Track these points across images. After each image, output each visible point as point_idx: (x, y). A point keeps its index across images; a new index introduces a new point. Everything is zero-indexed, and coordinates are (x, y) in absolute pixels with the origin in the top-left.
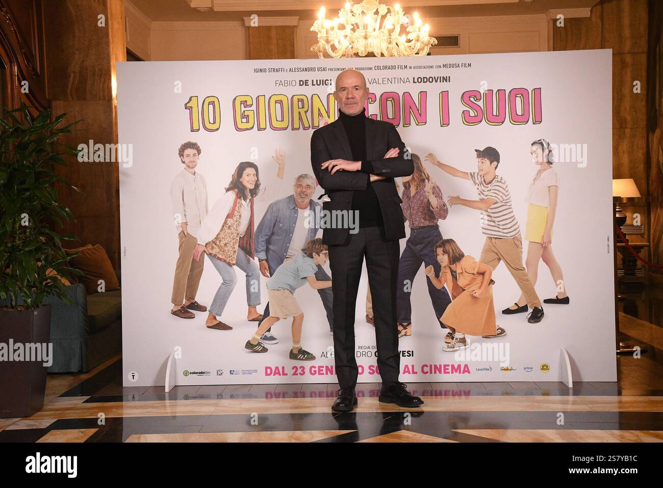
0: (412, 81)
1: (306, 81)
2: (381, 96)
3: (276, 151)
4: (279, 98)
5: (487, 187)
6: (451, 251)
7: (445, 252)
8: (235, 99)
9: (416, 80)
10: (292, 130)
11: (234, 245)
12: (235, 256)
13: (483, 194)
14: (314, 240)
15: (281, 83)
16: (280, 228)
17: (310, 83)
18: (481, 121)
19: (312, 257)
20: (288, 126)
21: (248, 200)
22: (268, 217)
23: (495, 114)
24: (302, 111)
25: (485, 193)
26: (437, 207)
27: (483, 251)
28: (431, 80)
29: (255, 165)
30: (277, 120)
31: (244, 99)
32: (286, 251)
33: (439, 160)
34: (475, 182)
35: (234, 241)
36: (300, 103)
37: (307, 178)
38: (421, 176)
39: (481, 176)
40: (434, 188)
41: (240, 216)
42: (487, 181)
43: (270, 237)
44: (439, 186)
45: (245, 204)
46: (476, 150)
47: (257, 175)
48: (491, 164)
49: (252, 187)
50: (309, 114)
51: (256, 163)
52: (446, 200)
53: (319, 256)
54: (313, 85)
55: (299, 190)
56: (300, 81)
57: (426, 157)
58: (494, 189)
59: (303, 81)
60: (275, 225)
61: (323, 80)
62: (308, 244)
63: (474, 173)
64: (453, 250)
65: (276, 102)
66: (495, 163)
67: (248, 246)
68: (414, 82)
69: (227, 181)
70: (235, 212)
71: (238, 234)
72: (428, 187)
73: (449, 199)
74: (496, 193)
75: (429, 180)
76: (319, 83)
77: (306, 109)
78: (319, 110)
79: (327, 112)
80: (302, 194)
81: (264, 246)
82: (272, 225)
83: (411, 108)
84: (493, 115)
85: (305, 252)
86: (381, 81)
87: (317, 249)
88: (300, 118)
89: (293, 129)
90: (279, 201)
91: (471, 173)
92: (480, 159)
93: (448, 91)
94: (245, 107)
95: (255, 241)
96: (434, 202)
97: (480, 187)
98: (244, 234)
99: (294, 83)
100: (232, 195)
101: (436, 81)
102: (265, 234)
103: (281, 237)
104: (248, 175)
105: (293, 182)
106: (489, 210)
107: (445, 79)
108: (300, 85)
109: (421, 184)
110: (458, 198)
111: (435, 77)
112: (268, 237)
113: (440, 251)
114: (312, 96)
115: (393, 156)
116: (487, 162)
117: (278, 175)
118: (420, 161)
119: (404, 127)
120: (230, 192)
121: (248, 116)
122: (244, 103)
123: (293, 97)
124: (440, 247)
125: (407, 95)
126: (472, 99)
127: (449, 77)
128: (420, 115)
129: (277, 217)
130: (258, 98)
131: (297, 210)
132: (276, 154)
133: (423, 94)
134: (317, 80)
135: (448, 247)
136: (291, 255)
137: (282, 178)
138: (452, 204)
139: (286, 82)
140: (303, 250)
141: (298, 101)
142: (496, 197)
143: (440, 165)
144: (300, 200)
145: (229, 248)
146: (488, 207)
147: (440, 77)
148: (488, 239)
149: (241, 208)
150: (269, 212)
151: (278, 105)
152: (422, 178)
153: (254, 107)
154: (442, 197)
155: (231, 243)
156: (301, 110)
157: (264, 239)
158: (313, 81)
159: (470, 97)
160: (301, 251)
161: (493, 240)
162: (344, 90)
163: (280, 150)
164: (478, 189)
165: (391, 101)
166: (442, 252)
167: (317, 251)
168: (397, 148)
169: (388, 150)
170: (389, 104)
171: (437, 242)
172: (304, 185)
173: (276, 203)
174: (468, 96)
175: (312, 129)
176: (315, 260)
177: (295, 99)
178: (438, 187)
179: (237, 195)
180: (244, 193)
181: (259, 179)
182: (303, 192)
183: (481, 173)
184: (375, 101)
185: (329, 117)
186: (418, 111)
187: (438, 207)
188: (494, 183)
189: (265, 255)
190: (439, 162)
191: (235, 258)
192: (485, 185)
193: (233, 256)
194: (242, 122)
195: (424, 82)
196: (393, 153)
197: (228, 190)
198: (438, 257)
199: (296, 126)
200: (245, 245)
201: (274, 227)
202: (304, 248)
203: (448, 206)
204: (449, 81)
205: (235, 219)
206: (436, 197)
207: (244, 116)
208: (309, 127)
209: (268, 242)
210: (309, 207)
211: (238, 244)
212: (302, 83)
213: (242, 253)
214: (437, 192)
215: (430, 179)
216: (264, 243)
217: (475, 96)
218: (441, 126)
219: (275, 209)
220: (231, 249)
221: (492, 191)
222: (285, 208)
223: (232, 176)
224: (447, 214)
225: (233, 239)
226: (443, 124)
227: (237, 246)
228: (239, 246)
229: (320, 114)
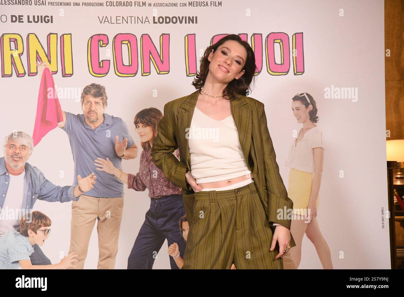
0: (151, 20)
1: (19, 16)
2: (115, 37)
9: (156, 20)
10: (3, 76)
17: (25, 19)
24: (16, 54)
28: (174, 20)
36: (12, 43)
37: (21, 136)
50: (24, 57)
53: (36, 233)
54: (29, 21)
55: (11, 151)
56: (12, 16)
59: (15, 16)
61: (41, 17)
62: (22, 219)
68: (154, 22)
76: (36, 20)
77: (20, 51)
78: (37, 53)
79: (47, 56)
80: (15, 157)
83: (150, 53)
85: (17, 229)
86: (114, 20)
87: (35, 225)
88: (13, 63)
93: (195, 34)
99: (4, 19)
101: (181, 22)
107: (192, 20)
108: (12, 21)
111: (179, 17)
113: (185, 225)
114: (28, 35)
118: (162, 117)
119: (142, 75)
123: (3, 36)
124: (186, 220)
125: (146, 37)
127: (196, 17)
128: (162, 62)
131: (8, 176)
133: (165, 37)
134: (34, 16)
140: (15, 227)
141: (10, 41)
144: (12, 164)
147: (186, 17)
156: (13, 52)
158: (28, 17)
160: (12, 228)
165: (127, 44)
167: (33, 227)
171: (183, 215)
172: (18, 145)
175: (29, 76)
176: (30, 238)
177: (6, 38)
182: (16, 154)
184: (107, 44)
185: (50, 62)
186: (160, 57)
195: (166, 23)
198: (184, 233)
199: (8, 72)
202: (17, 224)
204: (196, 23)
208: (25, 73)
210: (24, 173)
212: (14, 19)
218: (187, 76)
226: (190, 74)
229: (38, 58)
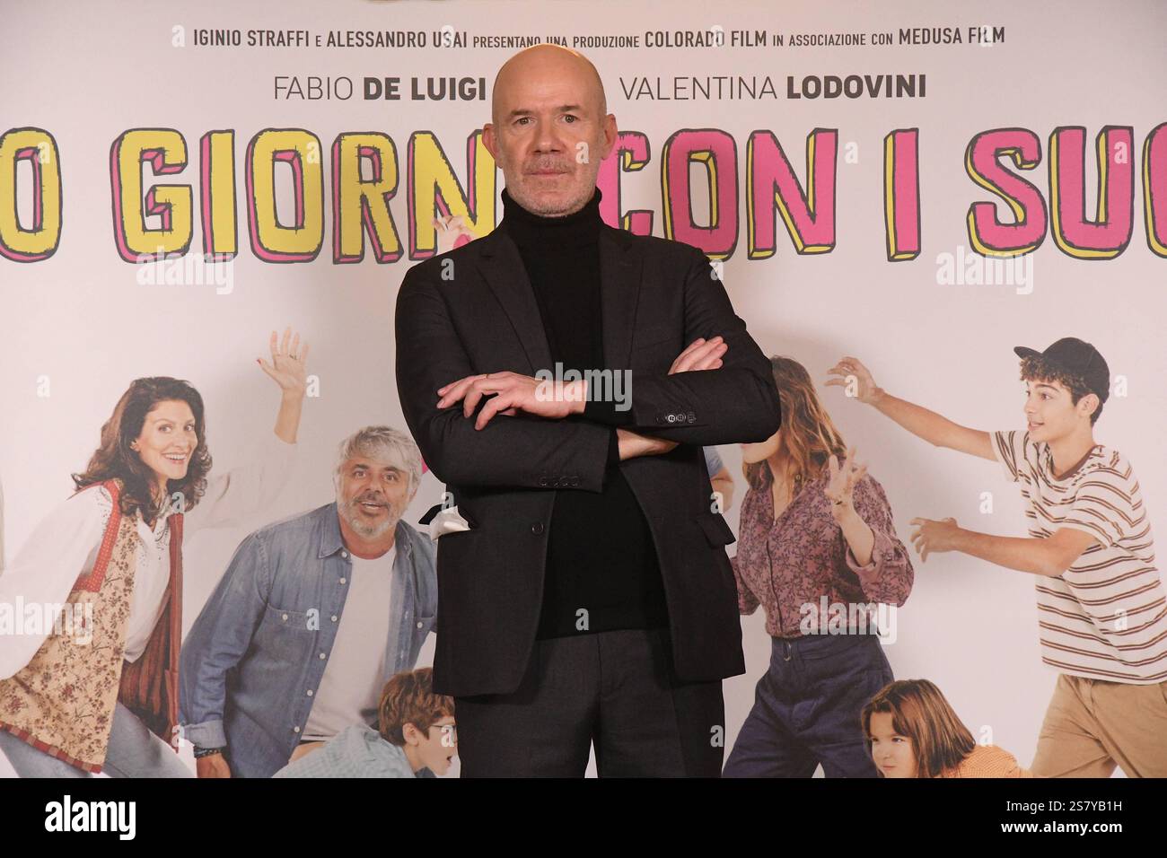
0: (782, 89)
1: (389, 81)
2: (669, 142)
3: (274, 339)
4: (285, 142)
5: (1059, 489)
6: (923, 725)
7: (900, 729)
8: (121, 138)
9: (798, 89)
10: (336, 261)
11: (99, 694)
12: (104, 736)
13: (1045, 514)
14: (410, 676)
15: (294, 89)
16: (281, 630)
17: (404, 89)
18: (1038, 243)
19: (398, 740)
20: (320, 246)
21: (161, 524)
22: (238, 586)
23: (1091, 217)
24: (375, 195)
25: (1054, 511)
26: (872, 560)
27: (1046, 727)
28: (853, 86)
29: (194, 391)
30: (278, 225)
31: (153, 141)
32: (302, 716)
33: (879, 386)
34: (1014, 470)
35: (101, 677)
36: (366, 162)
37: (387, 441)
38: (813, 440)
39: (1037, 446)
40: (860, 486)
41: (129, 582)
42: (1062, 466)
43: (241, 665)
44: (878, 479)
45: (150, 536)
46: (1020, 351)
47: (199, 427)
48: (1075, 401)
49: (178, 472)
50: (399, 203)
51: (195, 383)
52: (904, 531)
53: (427, 735)
54: (416, 96)
55: (356, 486)
56: (368, 81)
57: (833, 371)
58: (1086, 498)
59: (376, 81)
60: (260, 616)
61: (452, 81)
62: (387, 691)
63: (1012, 435)
64: (931, 724)
65: (277, 156)
66: (1093, 399)
67: (156, 698)
68: (791, 95)
69: (84, 447)
70: (111, 565)
71: (117, 651)
72: (839, 483)
73: (917, 527)
74: (1091, 512)
75: (841, 458)
76: (437, 92)
77: (387, 185)
78: (437, 190)
79: (466, 200)
80: (369, 502)
81: (217, 700)
82: (252, 618)
83: (777, 189)
84: (1085, 221)
85: (372, 720)
86: (667, 90)
87: (422, 710)
88: (367, 221)
89: (339, 258)
90: (282, 526)
91: (999, 436)
92: (1032, 384)
93: (916, 130)
94: (157, 173)
95: (181, 680)
96: (861, 538)
97: (1032, 489)
98: (140, 650)
99: (343, 88)
100: (99, 501)
101: (874, 93)
102: (222, 649)
103: (283, 664)
104: (162, 429)
105: (334, 456)
106: (1067, 575)
107: (908, 86)
108: (368, 96)
109: (813, 470)
110: (951, 526)
111: (868, 78)
112: (233, 663)
113: (881, 724)
114: (413, 138)
115: (704, 366)
116: (1062, 394)
117: (279, 430)
118: (810, 386)
119: (750, 257)
120: (94, 491)
121: (168, 206)
122: (155, 158)
123: (339, 140)
124: (883, 708)
125: (763, 140)
126: (1006, 161)
127: (922, 78)
128: (813, 216)
129: (270, 587)
130: (206, 140)
131: (347, 560)
132: (273, 349)
133: (825, 141)
134: (430, 81)
135: (913, 712)
136: (321, 730)
137: (294, 441)
138: (927, 547)
139: (315, 83)
140: (366, 713)
141: (360, 156)
142: (1093, 525)
143: (883, 401)
144: (357, 525)
145: (80, 705)
146: (1065, 565)
147: (889, 78)
148: (1064, 684)
149: (132, 550)
150: (242, 567)
151: (284, 169)
152: (818, 449)
153: (191, 175)
154: (889, 523)
155: (91, 689)
156: (368, 189)
157: (218, 671)
158: (415, 81)
159: (997, 153)
160: (358, 719)
161: (1085, 689)
162: (523, 121)
163: (287, 336)
164: (1026, 494)
165: (706, 162)
166: (891, 731)
167: (417, 716)
168: (719, 339)
169: (684, 347)
170: (698, 173)
171: (871, 690)
172: (376, 467)
173: (266, 535)
174: (993, 152)
175: (411, 258)
176: (410, 750)
177: (349, 146)
178: (875, 484)
179: (118, 503)
180: (148, 497)
181: (209, 441)
182: (371, 496)
183: (1040, 435)
184: (645, 163)
185: (473, 217)
186: (805, 199)
187: (877, 558)
188: (1088, 474)
189: (220, 731)
190: (878, 391)
191: (105, 743)
192: (1053, 482)
193: (95, 737)
194: (145, 229)
195: (828, 95)
196: (703, 356)
197: (83, 483)
198: (875, 748)
199: (350, 247)
200: (143, 694)
201: (257, 624)
202: (371, 706)
203: (915, 558)
204: (922, 94)
205: (107, 592)
206: (867, 521)
207: (152, 205)
208: (400, 252)
209: (234, 681)
210: (392, 553)
211: (116, 690)
212: (373, 88)
213: (131, 725)
214: (872, 501)
215: (847, 453)
216: (217, 684)
217: (1019, 151)
218: (891, 259)
219: (263, 556)
220: (88, 709)
221: (1078, 504)
222: (304, 553)
223: (104, 429)
224: (911, 585)
225: (98, 672)
226: (897, 252)
227: (110, 698)
228: (121, 698)
229: (441, 206)
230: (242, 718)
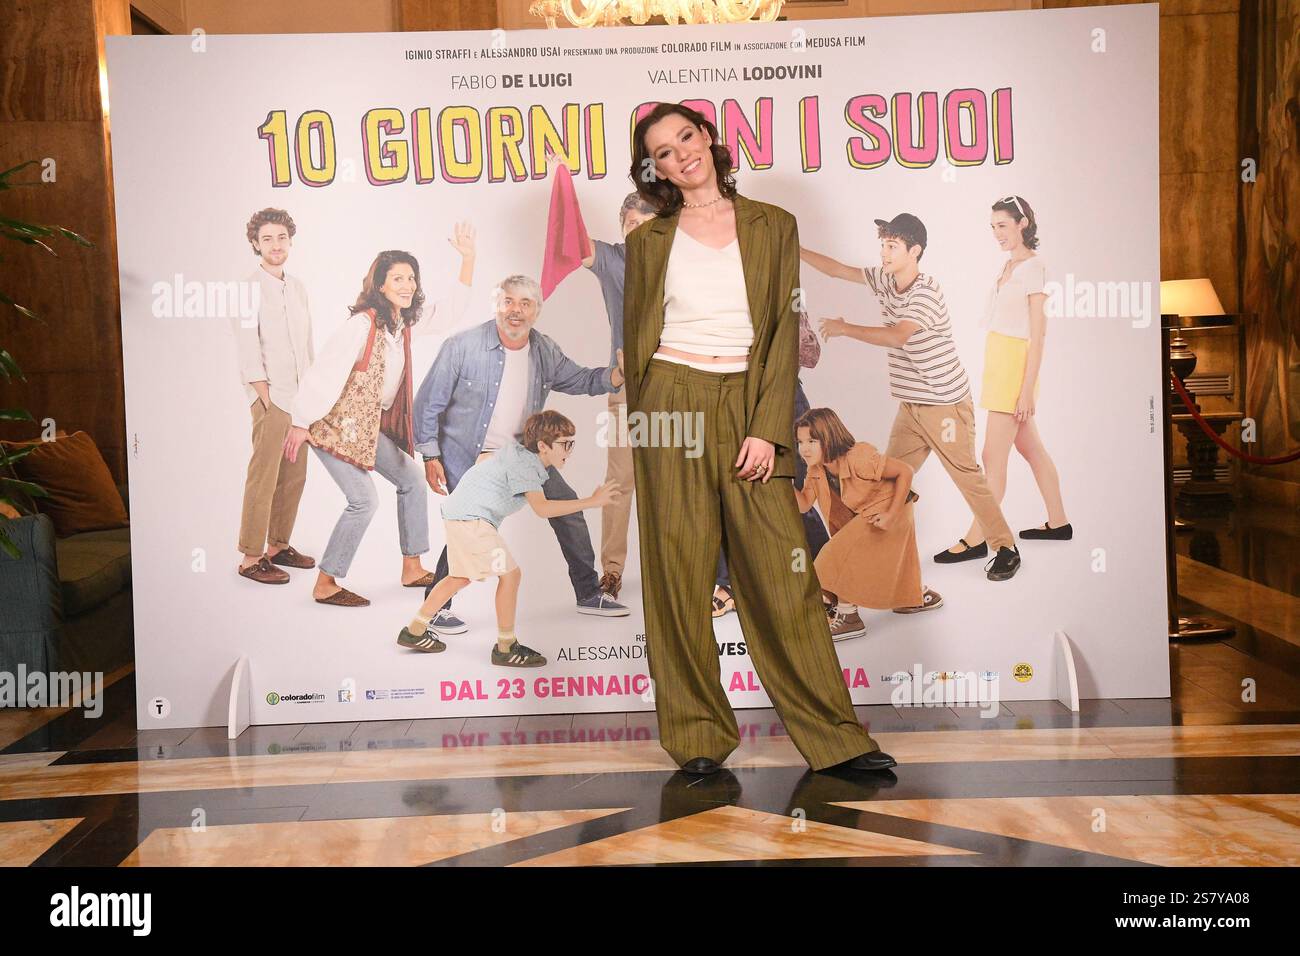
0: (740, 75)
1: (516, 76)
3: (457, 226)
4: (459, 114)
5: (900, 299)
6: (827, 433)
7: (814, 435)
8: (367, 114)
9: (749, 74)
10: (490, 182)
11: (370, 428)
12: (373, 451)
13: (892, 312)
14: (541, 416)
15: (463, 83)
16: (468, 391)
17: (525, 81)
18: (887, 160)
19: (536, 450)
20: (481, 173)
22: (443, 366)
23: (915, 144)
24: (511, 142)
25: (898, 312)
27: (893, 432)
28: (781, 73)
29: (413, 258)
30: (457, 162)
31: (385, 116)
32: (481, 439)
34: (875, 289)
35: (371, 417)
36: (505, 124)
37: (522, 284)
39: (887, 275)
41: (382, 366)
42: (901, 286)
43: (446, 410)
45: (392, 341)
46: (877, 222)
47: (417, 278)
48: (908, 250)
49: (407, 304)
50: (525, 147)
51: (413, 253)
53: (551, 447)
54: (532, 85)
55: (506, 309)
56: (505, 77)
58: (915, 303)
59: (509, 77)
60: (456, 383)
61: (553, 75)
62: (528, 424)
63: (873, 270)
64: (831, 433)
65: (455, 122)
66: (918, 248)
67: (400, 430)
68: (746, 78)
69: (354, 292)
70: (372, 356)
71: (378, 404)
73: (822, 323)
74: (918, 311)
76: (544, 82)
77: (518, 137)
78: (546, 139)
79: (562, 144)
80: (514, 318)
81: (434, 430)
82: (451, 383)
83: (739, 133)
84: (912, 147)
85: (521, 440)
86: (675, 77)
87: (548, 434)
88: (507, 158)
89: (492, 180)
90: (464, 333)
91: (866, 270)
92: (885, 240)
93: (817, 97)
94: (387, 134)
95: (414, 420)
97: (885, 299)
98: (390, 403)
99: (491, 82)
100: (364, 321)
101: (792, 76)
102: (437, 402)
103: (470, 410)
104: (397, 279)
106: (905, 347)
107: (811, 71)
108: (505, 86)
110: (840, 322)
111: (789, 68)
112: (443, 410)
113: (804, 433)
114: (531, 109)
116: (901, 245)
117: (462, 279)
120: (361, 316)
121: (395, 152)
122: (386, 125)
123: (489, 111)
124: (804, 424)
125: (731, 105)
126: (867, 113)
127: (820, 67)
128: (760, 148)
129: (460, 368)
130: (415, 114)
131: (503, 351)
132: (457, 232)
133: (765, 104)
134: (540, 76)
135: (820, 426)
136: (492, 446)
137: (470, 285)
138: (828, 335)
139: (474, 79)
140: (517, 436)
141: (501, 121)
142: (918, 318)
144: (508, 331)
145: (360, 434)
146: (904, 341)
147: (801, 67)
148: (903, 407)
149: (383, 348)
150: (444, 356)
151: (459, 129)
153: (407, 134)
154: (806, 322)
155: (365, 424)
156: (507, 140)
157: (435, 414)
158: (531, 76)
159: (863, 109)
160: (514, 440)
161: (915, 409)
163: (464, 225)
164: (882, 302)
166: (809, 437)
167: (545, 437)
171: (798, 415)
172: (518, 298)
173: (457, 338)
174: (860, 107)
175: (533, 179)
176: (542, 456)
177: (495, 115)
179: (374, 322)
180: (390, 318)
181: (422, 286)
182: (515, 314)
183: (889, 269)
185: (567, 153)
186: (755, 138)
187: (800, 341)
188: (915, 289)
189: (437, 447)
191: (374, 455)
192: (897, 295)
193: (369, 451)
194: (382, 167)
195: (767, 78)
197: (355, 311)
198: (800, 447)
199: (498, 173)
200: (393, 428)
201: (454, 388)
202: (518, 432)
203: (821, 340)
204: (820, 76)
205: (371, 371)
207: (387, 153)
208: (526, 175)
209: (443, 420)
210: (528, 346)
211: (378, 426)
212: (508, 81)
213: (388, 444)
216: (433, 422)
217: (875, 107)
218: (804, 171)
219: (456, 349)
220: (364, 436)
221: (910, 307)
222: (478, 348)
223: (364, 280)
224: (819, 356)
225: (368, 416)
226: (808, 167)
227: (376, 430)
228: (381, 430)
229: (548, 148)
230: (448, 440)
